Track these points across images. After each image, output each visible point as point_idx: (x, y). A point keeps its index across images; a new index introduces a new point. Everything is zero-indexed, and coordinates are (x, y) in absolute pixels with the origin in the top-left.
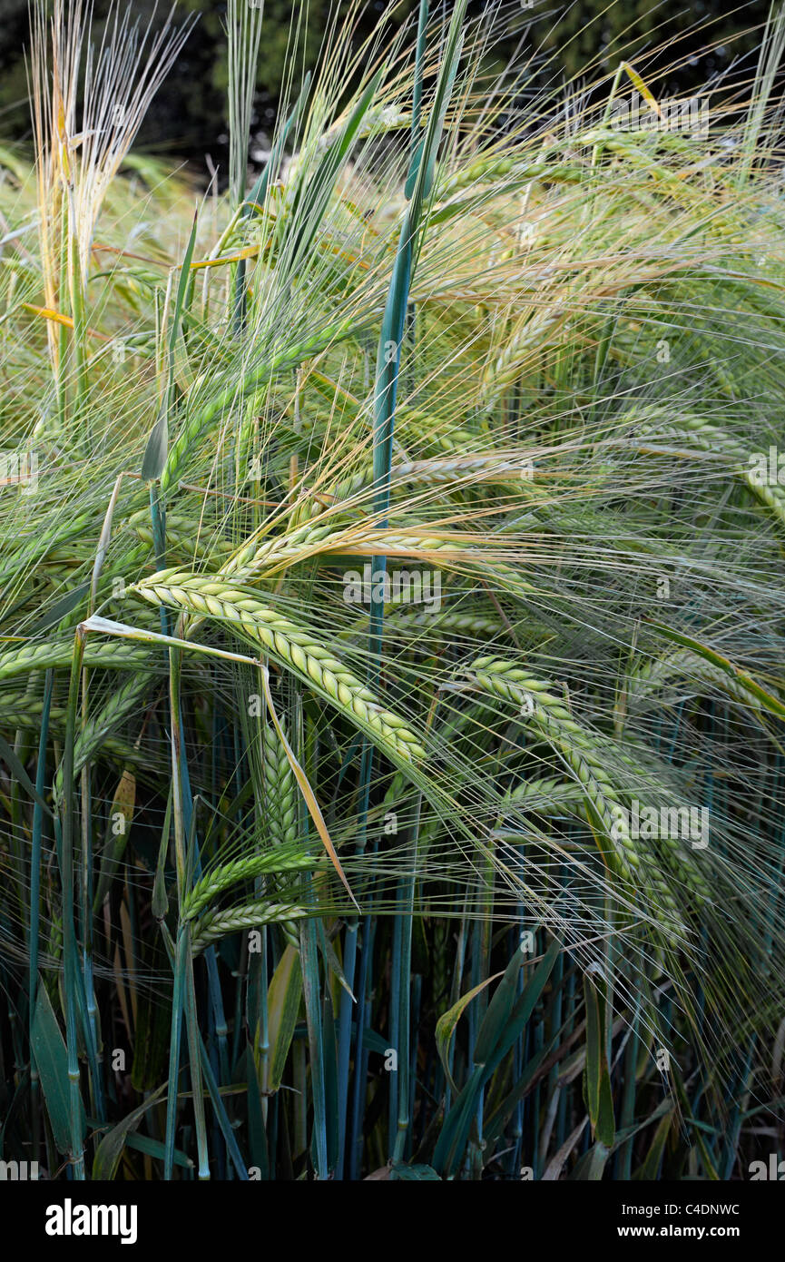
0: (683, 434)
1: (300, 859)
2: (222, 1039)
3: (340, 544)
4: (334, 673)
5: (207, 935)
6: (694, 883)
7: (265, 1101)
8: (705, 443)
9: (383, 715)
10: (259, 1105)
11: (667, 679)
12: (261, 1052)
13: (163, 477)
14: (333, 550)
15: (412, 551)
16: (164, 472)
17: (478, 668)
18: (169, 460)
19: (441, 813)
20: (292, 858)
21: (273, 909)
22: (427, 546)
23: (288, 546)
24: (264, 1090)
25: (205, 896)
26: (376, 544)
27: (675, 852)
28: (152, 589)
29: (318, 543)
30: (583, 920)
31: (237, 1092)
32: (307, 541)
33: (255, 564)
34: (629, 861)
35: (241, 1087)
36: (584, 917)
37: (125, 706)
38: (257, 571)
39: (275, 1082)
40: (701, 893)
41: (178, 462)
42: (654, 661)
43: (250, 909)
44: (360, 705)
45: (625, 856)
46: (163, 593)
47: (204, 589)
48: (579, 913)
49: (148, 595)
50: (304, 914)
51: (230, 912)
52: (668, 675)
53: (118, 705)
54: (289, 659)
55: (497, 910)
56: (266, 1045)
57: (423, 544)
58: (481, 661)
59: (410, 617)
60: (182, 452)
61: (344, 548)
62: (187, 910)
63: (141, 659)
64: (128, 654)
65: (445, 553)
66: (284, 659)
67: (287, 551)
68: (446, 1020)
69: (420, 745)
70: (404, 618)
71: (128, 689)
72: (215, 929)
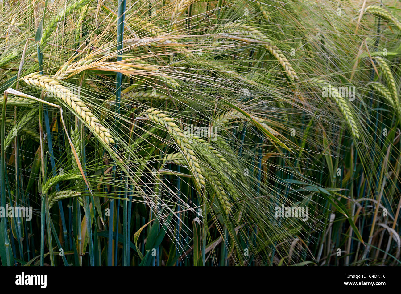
0: (247, 32)
1: (75, 176)
2: (65, 236)
3: (94, 66)
4: (85, 111)
5: (53, 200)
6: (232, 192)
7: (81, 258)
8: (255, 37)
9: (100, 127)
10: (78, 259)
11: (230, 120)
12: (79, 240)
13: (41, 40)
14: (92, 68)
15: (118, 70)
16: (42, 38)
17: (149, 112)
18: (44, 35)
19: (116, 163)
20: (73, 175)
21: (71, 192)
22: (124, 68)
23: (78, 66)
24: (80, 253)
25: (49, 186)
26: (107, 67)
27: (226, 181)
28: (28, 79)
29: (88, 66)
30: (159, 204)
31: (71, 253)
32: (84, 65)
33: (66, 72)
34: (201, 183)
35: (73, 252)
36: (160, 203)
37: (28, 119)
38: (67, 75)
39: (84, 251)
40: (235, 196)
41: (46, 35)
42: (225, 114)
43: (65, 192)
44: (93, 124)
45: (200, 181)
46: (31, 81)
47: (44, 80)
48: (158, 201)
49: (27, 81)
50: (80, 195)
51: (60, 192)
52: (230, 118)
53: (26, 119)
54: (70, 106)
55: (134, 198)
56: (80, 239)
57: (123, 67)
58: (150, 110)
59: (137, 93)
60: (47, 32)
61: (96, 68)
62: (44, 191)
63: (32, 103)
64: (28, 102)
65: (129, 71)
66: (69, 106)
67: (77, 68)
68: (136, 234)
69: (113, 139)
70: (135, 93)
71: (29, 114)
72: (56, 198)
